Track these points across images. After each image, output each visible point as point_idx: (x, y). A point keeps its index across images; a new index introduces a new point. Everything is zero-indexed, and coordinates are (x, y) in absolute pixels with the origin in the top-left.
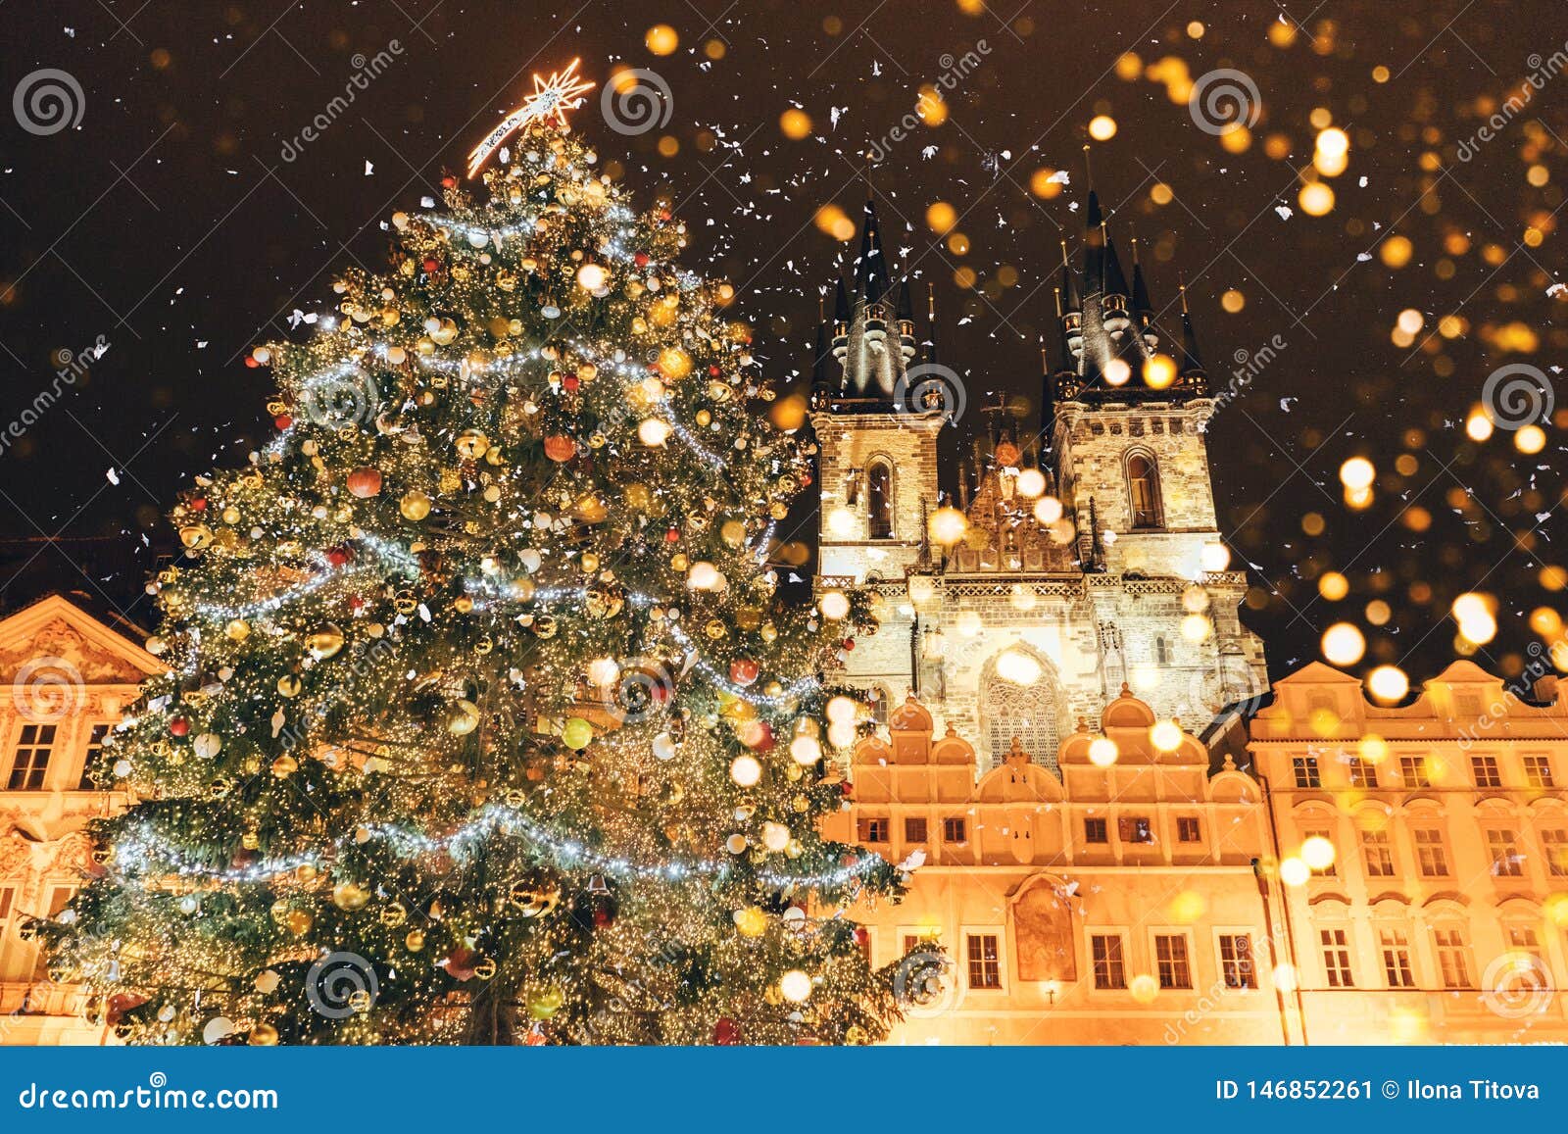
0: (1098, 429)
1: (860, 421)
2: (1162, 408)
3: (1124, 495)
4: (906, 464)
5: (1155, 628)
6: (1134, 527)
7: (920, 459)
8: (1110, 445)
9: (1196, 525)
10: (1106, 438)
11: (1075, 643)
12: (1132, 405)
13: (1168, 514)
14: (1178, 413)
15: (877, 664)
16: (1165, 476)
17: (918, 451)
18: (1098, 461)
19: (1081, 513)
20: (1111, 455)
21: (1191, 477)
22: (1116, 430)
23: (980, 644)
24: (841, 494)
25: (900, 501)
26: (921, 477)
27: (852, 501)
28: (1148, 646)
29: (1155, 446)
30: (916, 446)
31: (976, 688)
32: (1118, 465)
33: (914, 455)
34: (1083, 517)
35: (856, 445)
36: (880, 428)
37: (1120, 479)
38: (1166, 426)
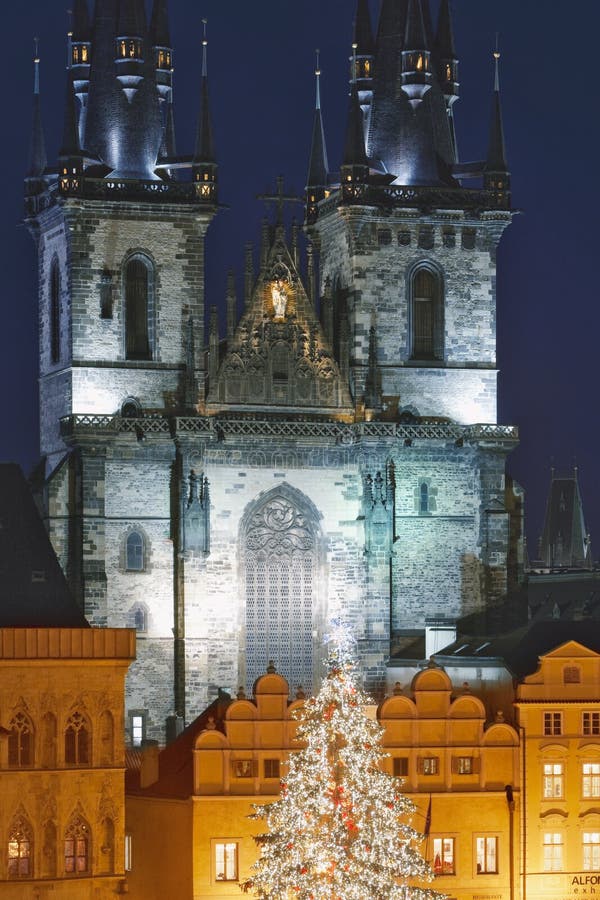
0: (385, 238)
1: (116, 208)
2: (456, 217)
3: (405, 320)
4: (169, 267)
5: (421, 474)
6: (412, 358)
7: (185, 262)
8: (398, 257)
9: (475, 359)
10: (390, 251)
11: (339, 487)
12: (425, 212)
13: (448, 344)
14: (472, 224)
15: (133, 506)
16: (451, 299)
17: (183, 251)
18: (381, 276)
19: (359, 338)
20: (395, 269)
21: (477, 302)
22: (404, 240)
23: (242, 486)
24: (94, 304)
25: (162, 315)
26: (185, 285)
27: (106, 314)
28: (412, 493)
29: (443, 262)
30: (180, 245)
31: (235, 533)
32: (402, 283)
33: (178, 257)
34: (359, 344)
35: (112, 239)
36: (141, 219)
37: (402, 300)
38: (458, 237)
